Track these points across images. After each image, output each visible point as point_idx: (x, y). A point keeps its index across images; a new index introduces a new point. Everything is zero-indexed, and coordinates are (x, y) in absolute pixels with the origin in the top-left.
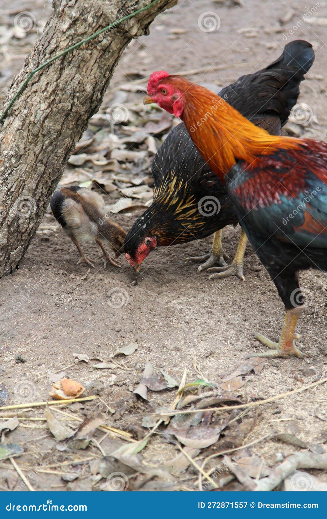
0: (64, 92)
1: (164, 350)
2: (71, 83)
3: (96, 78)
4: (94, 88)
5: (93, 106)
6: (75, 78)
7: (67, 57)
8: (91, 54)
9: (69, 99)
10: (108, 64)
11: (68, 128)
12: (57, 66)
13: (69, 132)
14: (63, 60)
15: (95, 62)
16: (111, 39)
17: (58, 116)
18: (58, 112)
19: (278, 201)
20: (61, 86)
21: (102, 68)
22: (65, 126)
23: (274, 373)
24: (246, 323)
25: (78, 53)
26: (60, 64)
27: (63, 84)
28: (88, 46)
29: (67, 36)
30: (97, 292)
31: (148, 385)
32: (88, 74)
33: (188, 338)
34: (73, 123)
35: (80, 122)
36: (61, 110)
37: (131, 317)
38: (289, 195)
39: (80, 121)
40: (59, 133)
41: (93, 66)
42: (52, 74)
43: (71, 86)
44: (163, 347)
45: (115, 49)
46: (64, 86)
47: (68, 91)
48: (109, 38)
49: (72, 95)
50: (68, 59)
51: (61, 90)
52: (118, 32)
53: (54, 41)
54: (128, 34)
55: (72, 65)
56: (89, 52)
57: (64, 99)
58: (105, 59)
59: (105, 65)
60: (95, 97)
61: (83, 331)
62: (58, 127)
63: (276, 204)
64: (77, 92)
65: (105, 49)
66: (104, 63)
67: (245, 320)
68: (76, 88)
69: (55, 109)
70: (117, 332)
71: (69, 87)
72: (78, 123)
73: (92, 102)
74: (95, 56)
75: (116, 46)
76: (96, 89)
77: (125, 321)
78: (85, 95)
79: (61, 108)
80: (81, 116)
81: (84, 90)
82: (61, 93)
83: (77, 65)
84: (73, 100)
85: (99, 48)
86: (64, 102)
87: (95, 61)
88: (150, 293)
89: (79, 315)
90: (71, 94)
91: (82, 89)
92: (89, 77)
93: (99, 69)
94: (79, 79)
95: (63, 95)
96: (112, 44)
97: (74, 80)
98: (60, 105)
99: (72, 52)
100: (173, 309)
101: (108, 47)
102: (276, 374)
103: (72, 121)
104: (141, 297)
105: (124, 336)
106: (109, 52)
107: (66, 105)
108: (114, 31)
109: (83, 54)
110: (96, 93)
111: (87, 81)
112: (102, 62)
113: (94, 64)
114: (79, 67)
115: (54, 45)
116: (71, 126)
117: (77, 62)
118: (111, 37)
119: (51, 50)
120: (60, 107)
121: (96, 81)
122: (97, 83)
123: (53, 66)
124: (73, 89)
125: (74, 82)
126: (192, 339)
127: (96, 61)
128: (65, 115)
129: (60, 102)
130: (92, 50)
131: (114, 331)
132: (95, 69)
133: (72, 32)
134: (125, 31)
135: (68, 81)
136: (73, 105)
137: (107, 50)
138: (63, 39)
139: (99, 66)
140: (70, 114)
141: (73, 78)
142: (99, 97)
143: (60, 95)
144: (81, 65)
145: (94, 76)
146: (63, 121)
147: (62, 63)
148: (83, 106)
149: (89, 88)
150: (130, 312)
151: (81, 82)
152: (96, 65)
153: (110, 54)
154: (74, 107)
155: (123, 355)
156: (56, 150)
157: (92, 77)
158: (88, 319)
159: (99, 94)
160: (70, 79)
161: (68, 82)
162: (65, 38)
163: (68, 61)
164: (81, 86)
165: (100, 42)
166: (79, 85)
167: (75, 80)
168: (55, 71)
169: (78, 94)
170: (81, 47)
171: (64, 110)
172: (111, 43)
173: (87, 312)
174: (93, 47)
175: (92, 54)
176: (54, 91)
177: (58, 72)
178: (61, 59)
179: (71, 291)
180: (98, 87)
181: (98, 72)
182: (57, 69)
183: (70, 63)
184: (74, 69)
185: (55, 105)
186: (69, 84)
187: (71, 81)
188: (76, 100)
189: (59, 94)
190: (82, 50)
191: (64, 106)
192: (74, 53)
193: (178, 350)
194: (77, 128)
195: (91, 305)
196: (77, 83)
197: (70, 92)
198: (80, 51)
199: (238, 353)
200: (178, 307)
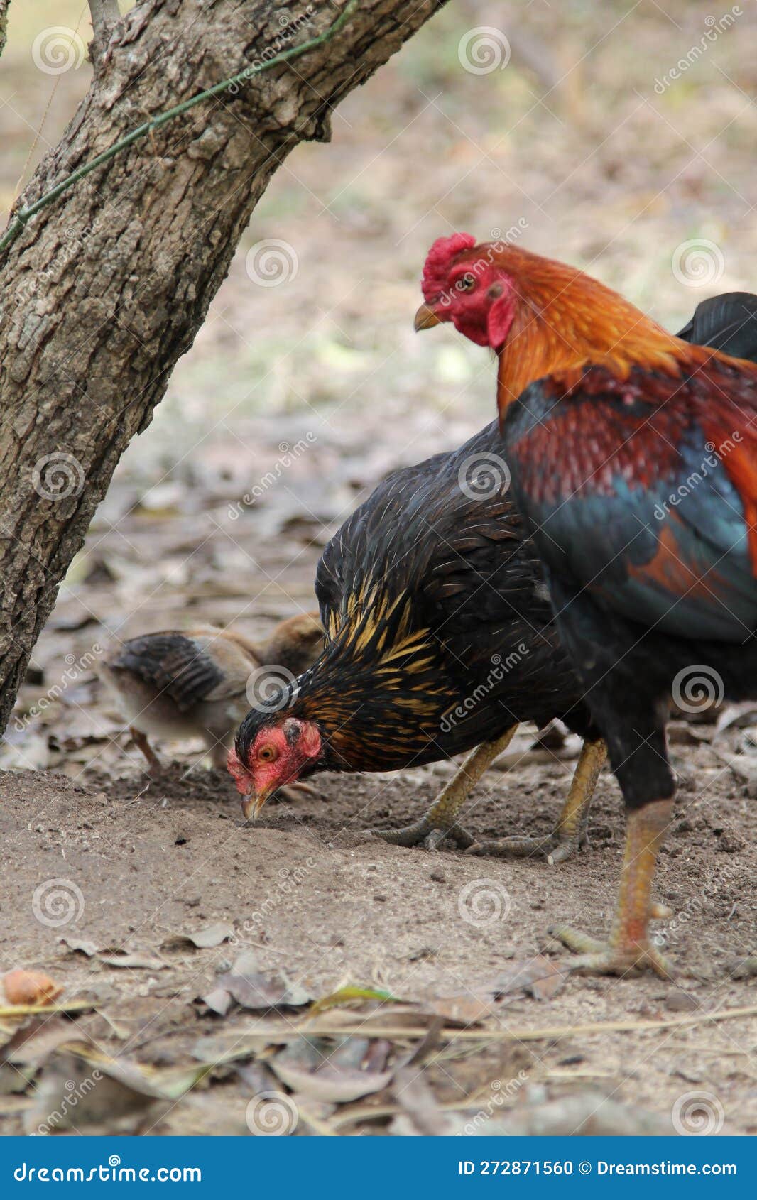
0: (97, 268)
1: (303, 944)
2: (118, 245)
3: (184, 240)
4: (178, 268)
5: (176, 319)
6: (128, 231)
7: (111, 175)
8: (172, 169)
9: (111, 288)
10: (219, 207)
11: (105, 373)
12: (84, 199)
13: (109, 387)
14: (100, 183)
15: (183, 197)
16: (226, 129)
17: (80, 334)
18: (80, 322)
19: (606, 488)
20: (91, 249)
21: (202, 214)
22: (98, 367)
23: (587, 1001)
24: (539, 914)
25: (138, 164)
26: (94, 195)
27: (96, 245)
28: (167, 146)
29: (113, 118)
30: (156, 829)
31: (236, 992)
32: (164, 227)
33: (373, 924)
34: (121, 363)
35: (139, 364)
36: (88, 318)
37: (233, 882)
38: (638, 475)
39: (139, 359)
40: (82, 382)
41: (177, 206)
42: (71, 221)
43: (116, 252)
44: (302, 938)
45: (237, 163)
46: (97, 249)
47: (107, 265)
48: (220, 128)
49: (118, 277)
50: (114, 180)
51: (90, 260)
52: (244, 112)
53: (82, 135)
54: (269, 119)
55: (121, 194)
56: (169, 162)
57: (98, 286)
58: (210, 190)
59: (210, 208)
60: (179, 295)
61: (98, 900)
62: (81, 367)
63: (599, 497)
64: (133, 273)
65: (210, 161)
66: (206, 200)
67: (538, 908)
68: (130, 258)
69: (72, 314)
70: (188, 907)
71: (112, 254)
72: (135, 364)
73: (172, 310)
74: (183, 179)
75: (240, 156)
76: (183, 273)
77: (214, 888)
78: (152, 283)
79: (89, 312)
80: (141, 342)
81: (151, 270)
82: (90, 269)
83: (135, 196)
84: (121, 292)
85: (193, 153)
86: (97, 296)
87: (182, 191)
88: (295, 841)
89: (94, 866)
90: (116, 272)
91: (147, 266)
92: (166, 235)
93: (193, 216)
94: (138, 235)
95: (95, 275)
96: (228, 147)
97: (124, 237)
98: (86, 304)
99: (125, 164)
100: (351, 877)
101: (217, 155)
102: (592, 1004)
103: (115, 353)
104: (270, 845)
105: (204, 913)
106: (221, 169)
107: (102, 305)
108: (234, 109)
109: (152, 166)
110: (184, 283)
111: (159, 247)
112: (201, 196)
113: (181, 201)
114: (139, 201)
115: (81, 145)
116: (115, 371)
117: (135, 187)
118: (225, 124)
119: (73, 158)
120: (87, 308)
121: (186, 247)
122: (186, 255)
123: (74, 199)
124: (122, 259)
125: (126, 243)
126: (382, 927)
127: (186, 192)
128: (99, 335)
129: (86, 296)
130: (176, 157)
131: (180, 905)
132: (184, 216)
133: (127, 106)
134: (262, 112)
135: (109, 237)
136: (119, 307)
137: (216, 162)
138: (103, 129)
139: (194, 207)
140: (111, 332)
141: (123, 232)
142: (192, 295)
143: (86, 275)
144: (148, 199)
145: (179, 233)
146: (91, 350)
147: (99, 190)
148: (147, 316)
149: (164, 264)
150: (233, 872)
151: (143, 246)
152: (187, 204)
153: (223, 174)
154: (122, 314)
155: (189, 946)
156: (72, 433)
157: (175, 237)
158: (116, 878)
159: (192, 289)
160: (114, 233)
161: (110, 240)
162: (110, 124)
163: (113, 185)
164: (142, 257)
165: (197, 135)
166: (139, 253)
167: (128, 235)
168: (79, 212)
169: (134, 278)
170: (149, 148)
171: (96, 320)
172: (226, 143)
173: (119, 863)
174: (177, 151)
175: (177, 171)
176: (73, 265)
177: (87, 216)
178: (96, 182)
179: (89, 824)
180: (190, 268)
181: (191, 223)
182: (84, 207)
183: (116, 190)
184: (128, 206)
185: (74, 304)
186: (111, 247)
187: (118, 238)
188: (128, 294)
189: (83, 272)
190: (149, 155)
191: (96, 308)
192: (130, 163)
193: (341, 944)
194: (132, 381)
195: (133, 851)
196: (134, 243)
197: (114, 267)
198: (145, 160)
199: (500, 961)
200: (365, 874)
